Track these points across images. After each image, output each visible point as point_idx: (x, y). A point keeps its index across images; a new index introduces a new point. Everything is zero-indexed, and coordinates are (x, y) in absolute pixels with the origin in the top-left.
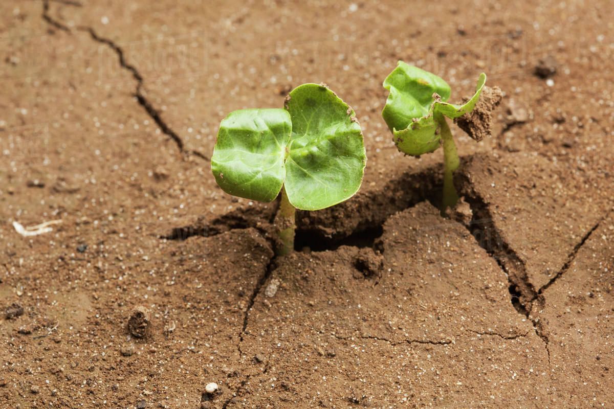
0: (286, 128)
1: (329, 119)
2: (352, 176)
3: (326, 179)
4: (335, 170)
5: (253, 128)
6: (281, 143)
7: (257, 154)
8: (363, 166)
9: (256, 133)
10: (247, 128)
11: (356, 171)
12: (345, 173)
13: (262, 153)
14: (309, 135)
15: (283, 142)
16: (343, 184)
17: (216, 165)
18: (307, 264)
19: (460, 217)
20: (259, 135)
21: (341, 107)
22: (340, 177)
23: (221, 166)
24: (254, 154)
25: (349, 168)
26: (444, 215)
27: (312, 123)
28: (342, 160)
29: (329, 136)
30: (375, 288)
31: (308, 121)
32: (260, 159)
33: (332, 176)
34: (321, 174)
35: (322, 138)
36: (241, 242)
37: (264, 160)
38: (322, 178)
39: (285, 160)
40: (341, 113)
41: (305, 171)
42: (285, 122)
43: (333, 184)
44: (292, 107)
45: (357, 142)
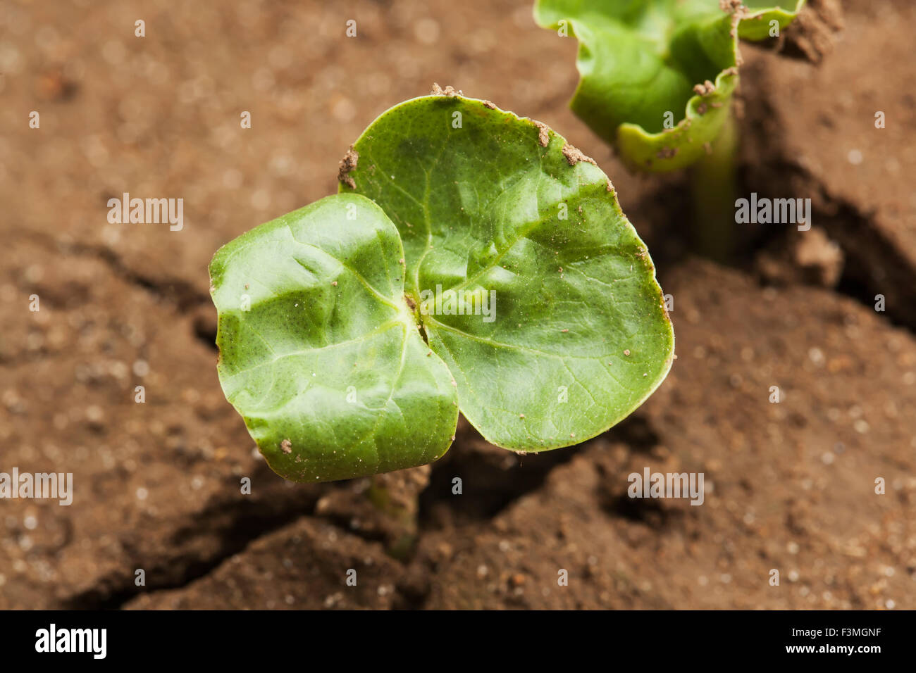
0: (386, 244)
1: (484, 175)
2: (623, 306)
3: (554, 340)
4: (566, 306)
5: (305, 281)
6: (385, 291)
7: (337, 345)
8: (643, 269)
9: (318, 292)
10: (289, 287)
11: (631, 290)
12: (599, 307)
13: (347, 337)
14: (442, 235)
15: (391, 283)
16: (608, 337)
17: (261, 424)
18: (499, 561)
19: (812, 275)
20: (328, 293)
21: (514, 132)
22: (589, 321)
23: (277, 422)
24: (330, 347)
25: (607, 289)
26: (764, 282)
27: (433, 200)
28: (576, 273)
29: (527, 225)
30: (698, 549)
31: (420, 198)
32: (354, 356)
33: (565, 326)
34: (532, 331)
35: (509, 237)
36: (295, 572)
37: (366, 354)
38: (540, 340)
39: (422, 332)
40: (519, 148)
41: (488, 340)
42: (380, 232)
43: (577, 347)
44: (363, 177)
45: (602, 212)
